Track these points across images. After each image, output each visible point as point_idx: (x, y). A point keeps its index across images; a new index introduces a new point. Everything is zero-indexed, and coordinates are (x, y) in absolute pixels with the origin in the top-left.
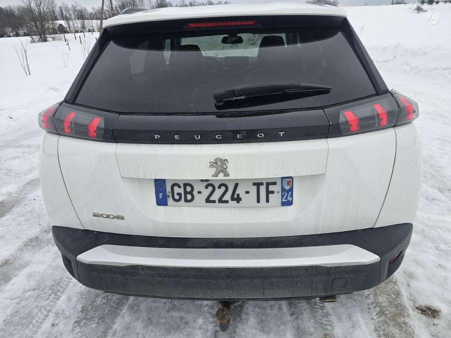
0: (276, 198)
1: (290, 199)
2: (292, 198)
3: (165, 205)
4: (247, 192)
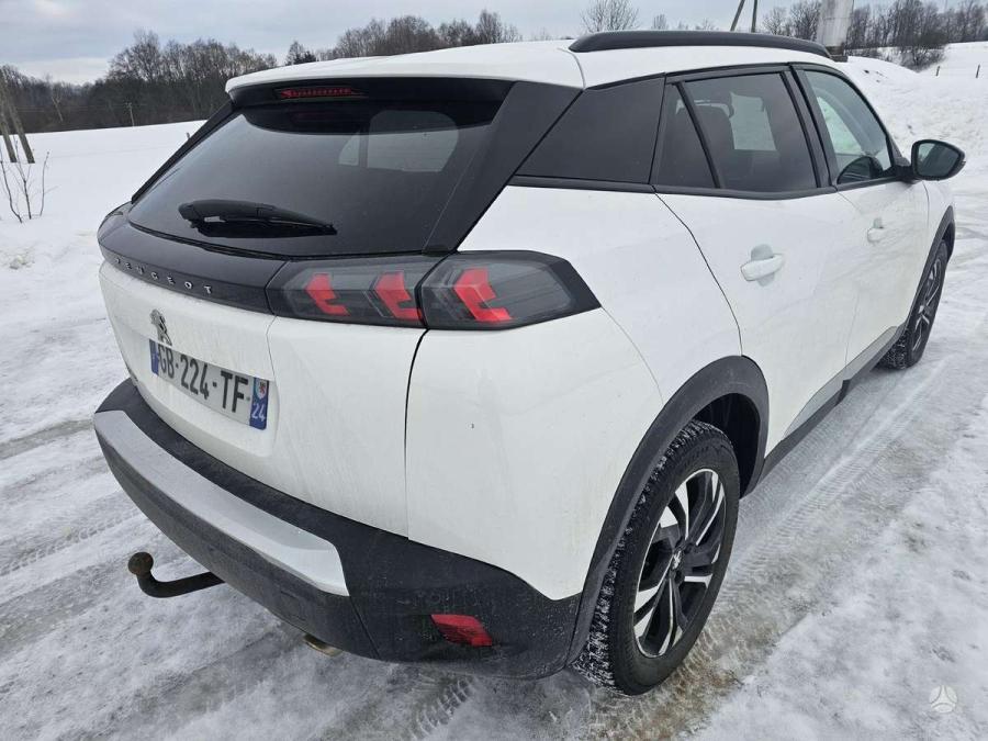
0: (244, 407)
1: (262, 417)
2: (266, 415)
3: (157, 373)
4: (215, 385)
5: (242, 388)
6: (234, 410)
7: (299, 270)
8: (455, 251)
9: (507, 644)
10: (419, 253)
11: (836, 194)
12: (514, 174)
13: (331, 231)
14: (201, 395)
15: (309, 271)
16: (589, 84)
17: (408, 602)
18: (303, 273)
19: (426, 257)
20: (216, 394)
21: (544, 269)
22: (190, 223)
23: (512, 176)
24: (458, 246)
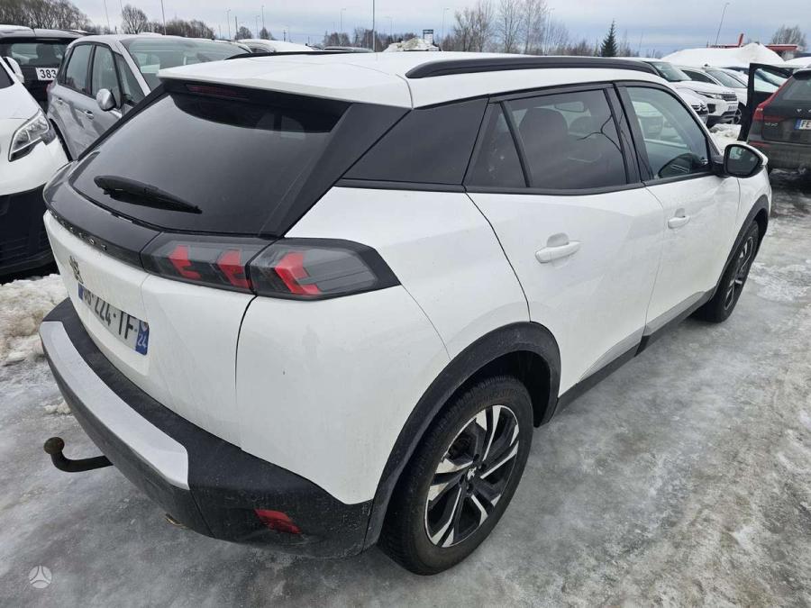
0: (133, 335)
1: (144, 345)
2: (147, 345)
3: (82, 298)
4: (115, 316)
5: (132, 322)
6: (126, 337)
7: (168, 240)
8: (282, 237)
9: (311, 535)
10: (256, 235)
11: (644, 189)
12: (341, 177)
13: (196, 210)
14: (107, 322)
15: (174, 243)
16: (416, 106)
17: (232, 498)
18: (170, 243)
19: (259, 240)
20: (115, 322)
21: (354, 255)
22: (103, 191)
23: (338, 179)
24: (285, 233)
